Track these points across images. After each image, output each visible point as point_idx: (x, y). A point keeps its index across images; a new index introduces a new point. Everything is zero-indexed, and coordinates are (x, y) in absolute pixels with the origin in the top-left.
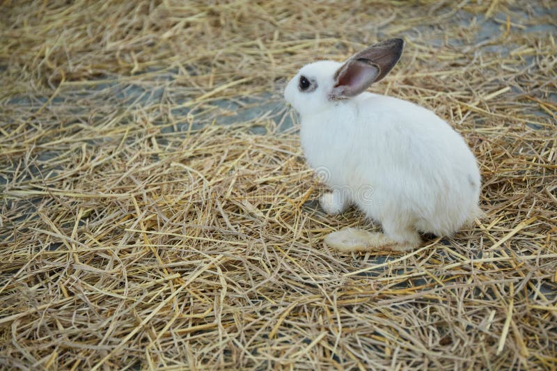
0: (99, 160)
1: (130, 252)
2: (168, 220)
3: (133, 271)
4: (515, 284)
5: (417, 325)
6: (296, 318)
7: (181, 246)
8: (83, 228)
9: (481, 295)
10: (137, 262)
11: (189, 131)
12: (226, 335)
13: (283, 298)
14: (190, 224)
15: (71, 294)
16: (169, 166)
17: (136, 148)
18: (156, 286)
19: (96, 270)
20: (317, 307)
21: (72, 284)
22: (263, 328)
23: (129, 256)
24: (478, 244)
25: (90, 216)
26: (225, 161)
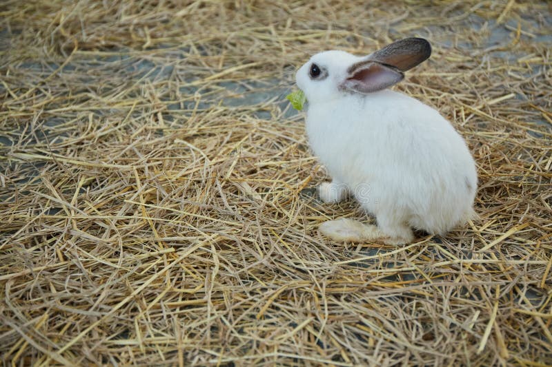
0: (104, 130)
1: (127, 223)
2: (167, 195)
3: (129, 242)
4: (502, 287)
5: (402, 319)
6: (284, 301)
7: (178, 222)
8: (83, 195)
9: (467, 294)
10: (133, 234)
11: (196, 109)
12: (214, 312)
13: (273, 281)
14: (189, 200)
15: (65, 259)
16: (172, 142)
17: (142, 122)
18: (151, 259)
19: (93, 238)
20: (306, 293)
21: (68, 249)
22: (251, 308)
23: (126, 227)
24: (469, 245)
25: (91, 184)
26: (228, 142)
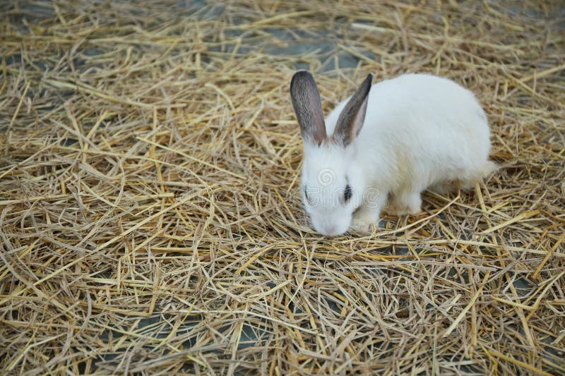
0: (140, 66)
1: (137, 163)
2: (180, 139)
3: (134, 182)
4: (493, 272)
5: (381, 292)
6: (269, 260)
7: (185, 168)
8: (101, 130)
9: (455, 276)
10: (139, 174)
11: (234, 54)
12: (198, 262)
13: (263, 239)
14: (201, 147)
15: (68, 191)
16: (202, 85)
17: (179, 61)
18: (151, 201)
19: (98, 174)
20: (293, 254)
21: (73, 182)
22: (234, 262)
23: (133, 166)
24: (473, 225)
25: (112, 120)
26: (259, 91)
